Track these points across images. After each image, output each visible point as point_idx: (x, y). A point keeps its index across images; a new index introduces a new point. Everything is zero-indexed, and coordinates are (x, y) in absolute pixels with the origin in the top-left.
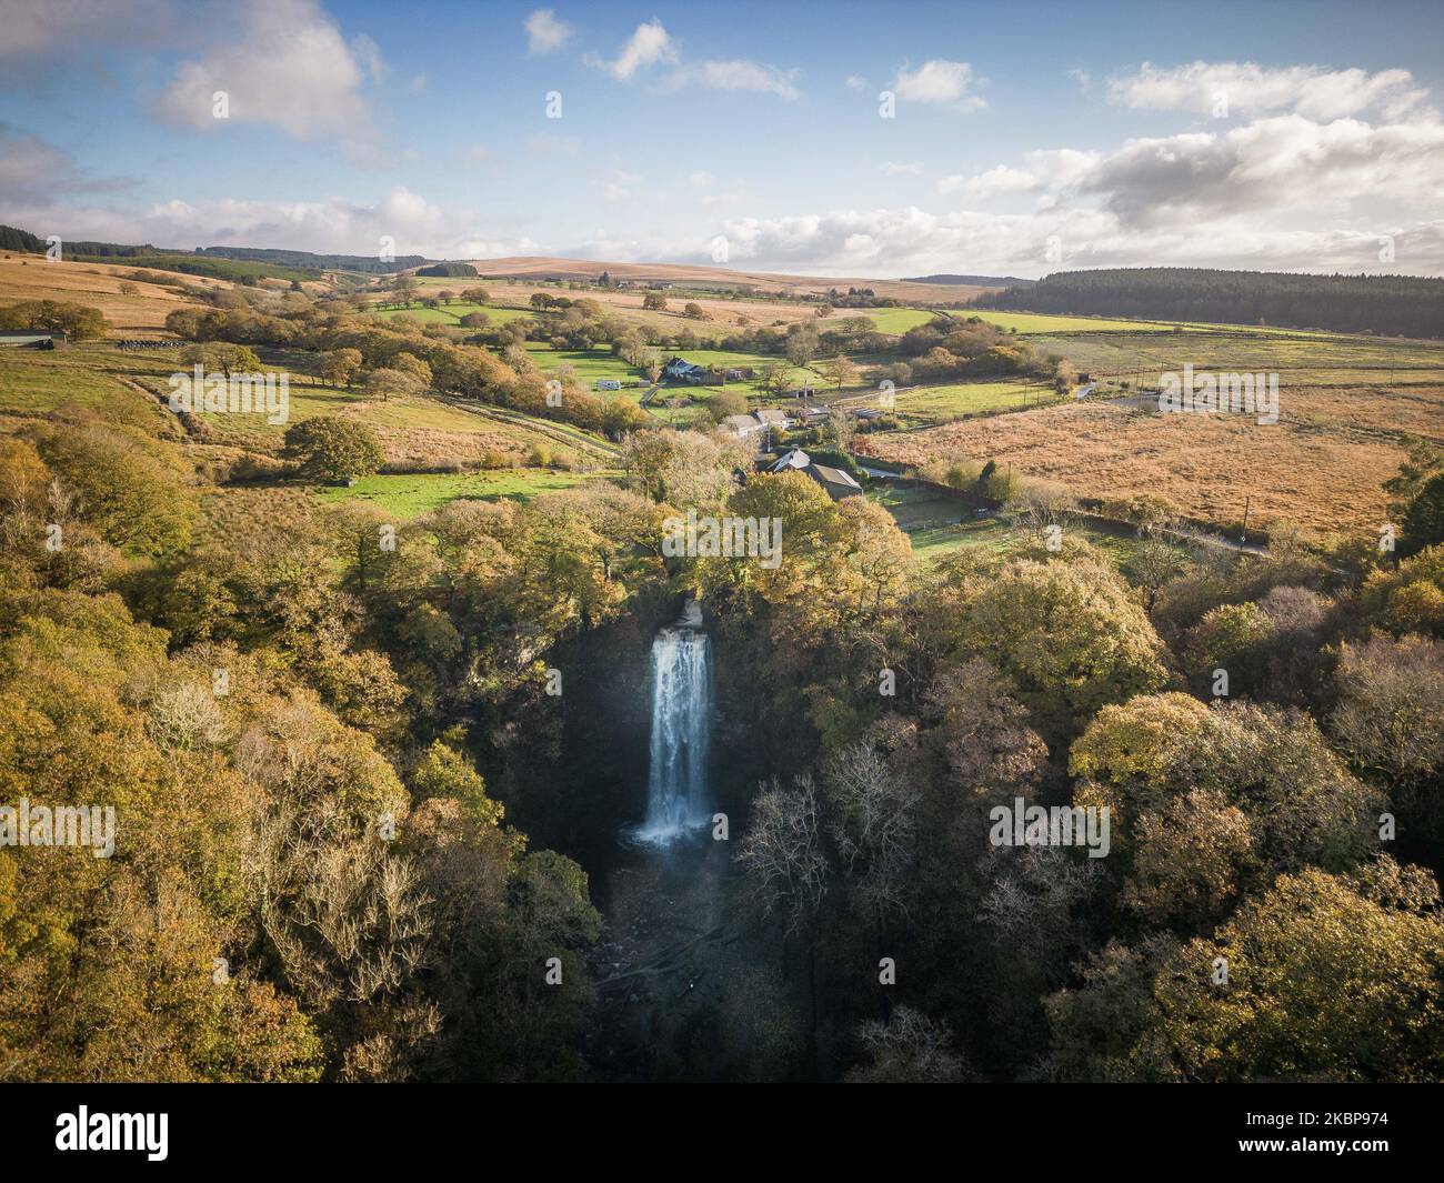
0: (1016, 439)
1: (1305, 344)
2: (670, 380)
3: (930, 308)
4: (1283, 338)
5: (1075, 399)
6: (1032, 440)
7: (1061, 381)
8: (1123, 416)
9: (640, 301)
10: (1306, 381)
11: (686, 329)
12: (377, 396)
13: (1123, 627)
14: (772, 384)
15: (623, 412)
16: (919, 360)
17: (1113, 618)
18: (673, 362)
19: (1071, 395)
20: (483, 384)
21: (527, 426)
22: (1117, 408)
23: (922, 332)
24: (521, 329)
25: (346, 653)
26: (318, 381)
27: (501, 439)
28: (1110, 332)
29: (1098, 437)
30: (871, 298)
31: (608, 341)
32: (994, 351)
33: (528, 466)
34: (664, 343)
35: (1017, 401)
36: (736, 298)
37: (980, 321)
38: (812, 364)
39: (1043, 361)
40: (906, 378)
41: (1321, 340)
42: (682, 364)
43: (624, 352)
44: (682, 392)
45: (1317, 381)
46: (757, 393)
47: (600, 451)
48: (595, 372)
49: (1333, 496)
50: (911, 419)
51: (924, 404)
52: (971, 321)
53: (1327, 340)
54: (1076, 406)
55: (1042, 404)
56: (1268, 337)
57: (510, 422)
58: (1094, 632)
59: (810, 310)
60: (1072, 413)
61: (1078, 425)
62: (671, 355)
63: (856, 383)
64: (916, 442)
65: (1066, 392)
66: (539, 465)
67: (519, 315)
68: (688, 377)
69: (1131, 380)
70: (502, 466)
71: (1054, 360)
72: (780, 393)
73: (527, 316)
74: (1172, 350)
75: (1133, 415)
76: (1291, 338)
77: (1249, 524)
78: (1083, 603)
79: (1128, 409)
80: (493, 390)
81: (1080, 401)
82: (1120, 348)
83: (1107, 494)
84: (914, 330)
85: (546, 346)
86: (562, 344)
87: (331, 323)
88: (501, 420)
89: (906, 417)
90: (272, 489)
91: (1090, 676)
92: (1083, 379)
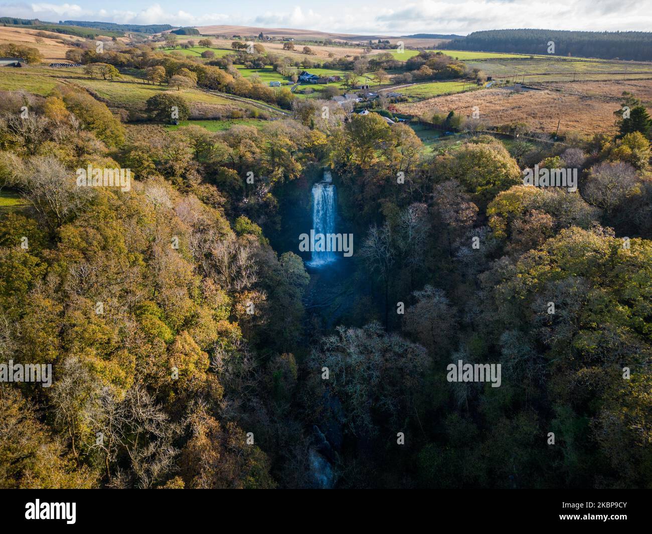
0: (460, 104)
1: (588, 64)
2: (302, 82)
3: (418, 49)
4: (578, 61)
5: (485, 87)
6: (467, 105)
7: (479, 80)
8: (507, 94)
9: (282, 46)
10: (587, 79)
11: (306, 58)
12: (174, 88)
13: (508, 165)
14: (350, 83)
15: (285, 96)
16: (415, 72)
17: (505, 162)
18: (303, 73)
19: (484, 86)
20: (219, 84)
21: (244, 102)
22: (504, 91)
23: (416, 59)
24: (230, 59)
25: (200, 184)
26: (146, 82)
27: (234, 107)
28: (501, 59)
29: (496, 102)
30: (389, 44)
31: (271, 64)
32: (449, 67)
33: (249, 117)
34: (297, 65)
35: (460, 89)
36: (325, 44)
37: (442, 54)
38: (366, 74)
39: (471, 72)
40: (410, 80)
41: (595, 62)
42: (307, 74)
43: (279, 69)
44: (308, 87)
45: (592, 79)
46: (343, 87)
47: (278, 112)
48: (267, 78)
49: (594, 122)
50: (413, 97)
51: (419, 91)
52: (438, 53)
53: (598, 62)
54: (486, 90)
55: (472, 90)
56: (571, 61)
57: (235, 100)
58: (497, 168)
59: (361, 50)
60: (485, 93)
61: (488, 98)
62: (302, 71)
63: (387, 82)
64: (417, 106)
65: (482, 85)
66: (254, 117)
67: (228, 52)
68: (311, 80)
69: (511, 79)
70: (238, 118)
71: (476, 71)
72: (354, 87)
73: (232, 53)
74: (529, 67)
75: (511, 93)
76: (582, 61)
77: (558, 133)
78: (493, 157)
79: (509, 91)
80: (226, 86)
81: (488, 88)
82: (506, 66)
83: (500, 124)
84: (412, 58)
85: (243, 66)
86: (250, 66)
87: (144, 55)
88: (231, 99)
89: (411, 97)
90: (145, 125)
91: (494, 184)
92: (489, 79)
